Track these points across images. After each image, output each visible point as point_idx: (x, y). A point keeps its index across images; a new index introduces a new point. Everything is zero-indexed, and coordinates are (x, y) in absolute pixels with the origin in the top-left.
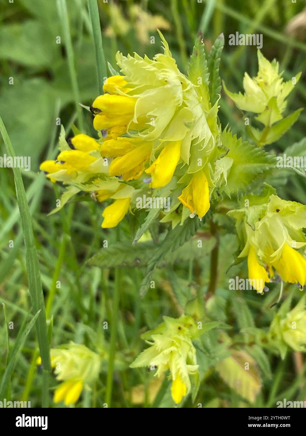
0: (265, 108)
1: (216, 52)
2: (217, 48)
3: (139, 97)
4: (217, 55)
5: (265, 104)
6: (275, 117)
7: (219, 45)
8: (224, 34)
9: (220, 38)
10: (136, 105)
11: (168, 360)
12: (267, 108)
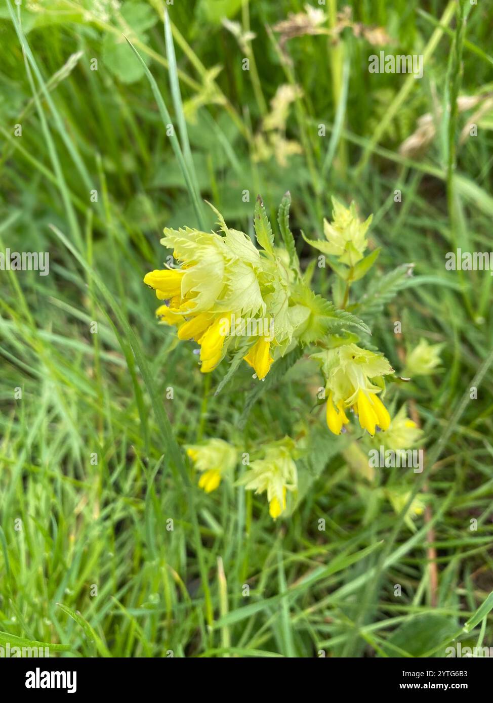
0: (343, 251)
1: (284, 210)
2: (285, 206)
3: (186, 273)
4: (285, 212)
5: (342, 248)
6: (354, 258)
7: (286, 203)
8: (290, 192)
9: (286, 196)
10: (182, 282)
11: (265, 483)
12: (345, 251)
